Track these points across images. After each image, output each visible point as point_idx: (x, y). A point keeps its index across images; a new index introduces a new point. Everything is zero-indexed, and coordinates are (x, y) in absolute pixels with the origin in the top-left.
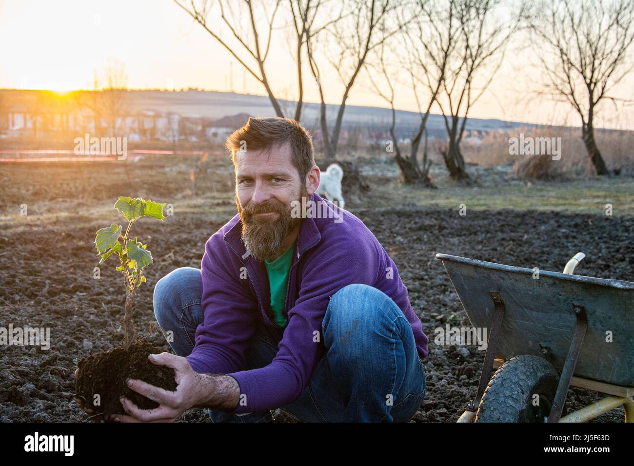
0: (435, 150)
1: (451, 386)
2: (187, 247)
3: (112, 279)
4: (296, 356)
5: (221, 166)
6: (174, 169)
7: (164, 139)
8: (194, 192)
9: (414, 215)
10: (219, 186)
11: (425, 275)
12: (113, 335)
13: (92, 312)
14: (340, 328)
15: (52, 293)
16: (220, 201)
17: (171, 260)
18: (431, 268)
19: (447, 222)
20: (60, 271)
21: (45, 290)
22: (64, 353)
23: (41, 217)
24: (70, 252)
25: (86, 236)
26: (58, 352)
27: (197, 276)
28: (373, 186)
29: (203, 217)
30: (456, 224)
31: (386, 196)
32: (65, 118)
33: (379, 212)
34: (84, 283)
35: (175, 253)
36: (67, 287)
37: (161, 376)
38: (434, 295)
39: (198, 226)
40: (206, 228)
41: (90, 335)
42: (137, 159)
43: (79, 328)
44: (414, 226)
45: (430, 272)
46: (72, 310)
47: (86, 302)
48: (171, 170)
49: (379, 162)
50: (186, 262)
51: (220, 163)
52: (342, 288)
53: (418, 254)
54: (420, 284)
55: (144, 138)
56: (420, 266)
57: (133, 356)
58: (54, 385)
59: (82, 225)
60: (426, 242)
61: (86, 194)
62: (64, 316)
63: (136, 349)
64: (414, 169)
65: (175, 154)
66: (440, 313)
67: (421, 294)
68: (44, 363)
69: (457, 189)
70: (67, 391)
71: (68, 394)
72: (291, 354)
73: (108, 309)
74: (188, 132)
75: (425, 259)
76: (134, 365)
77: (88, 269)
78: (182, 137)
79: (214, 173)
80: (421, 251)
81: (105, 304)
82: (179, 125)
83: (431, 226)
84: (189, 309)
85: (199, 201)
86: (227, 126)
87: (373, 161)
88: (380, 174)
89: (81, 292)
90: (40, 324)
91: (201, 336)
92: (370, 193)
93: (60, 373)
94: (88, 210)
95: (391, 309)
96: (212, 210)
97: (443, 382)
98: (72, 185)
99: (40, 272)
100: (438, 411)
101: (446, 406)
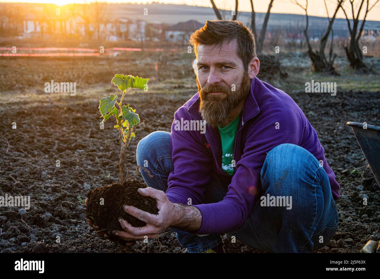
0: (339, 46)
1: (355, 222)
2: (154, 118)
3: (101, 140)
4: (241, 196)
5: (177, 59)
6: (143, 61)
7: (134, 39)
8: (157, 78)
9: (323, 95)
10: (176, 74)
11: (332, 140)
12: (105, 180)
13: (89, 164)
14: (275, 175)
15: (60, 150)
16: (177, 85)
17: (143, 127)
18: (337, 135)
19: (349, 101)
20: (65, 135)
21: (55, 147)
22: (71, 192)
23: (49, 96)
24: (71, 121)
25: (81, 110)
26: (66, 191)
27: (168, 138)
28: (290, 74)
29: (165, 97)
30: (356, 102)
31: (300, 81)
32: (63, 24)
33: (295, 93)
34: (82, 143)
35: (146, 122)
36: (70, 146)
37: (147, 204)
38: (340, 155)
39: (161, 103)
40: (167, 105)
41: (89, 180)
42: (115, 54)
43: (80, 175)
44: (322, 103)
45: (336, 138)
46: (75, 162)
47: (85, 156)
48: (141, 63)
49: (294, 55)
50: (154, 129)
51: (176, 57)
52: (275, 146)
53: (326, 124)
54: (328, 147)
55: (120, 39)
56: (328, 133)
57: (127, 189)
58: (65, 214)
59: (78, 102)
60: (332, 116)
61: (81, 80)
62: (69, 166)
63: (129, 184)
64: (322, 61)
65: (143, 51)
66: (345, 168)
67: (329, 154)
68: (57, 198)
69: (356, 76)
70: (74, 219)
71: (75, 220)
72: (237, 194)
73: (100, 161)
74: (152, 34)
75: (332, 128)
76: (128, 195)
77: (84, 133)
78: (148, 39)
79: (171, 65)
80: (328, 122)
81: (98, 158)
82: (146, 30)
83: (336, 104)
84: (163, 161)
85: (161, 85)
86: (180, 30)
87: (290, 55)
88: (296, 65)
89: (80, 149)
90: (53, 171)
91: (172, 181)
92: (288, 79)
93: (68, 206)
94: (82, 91)
95: (313, 162)
96: (171, 92)
97: (349, 219)
98: (70, 73)
99: (51, 135)
100: (346, 240)
101: (351, 237)
